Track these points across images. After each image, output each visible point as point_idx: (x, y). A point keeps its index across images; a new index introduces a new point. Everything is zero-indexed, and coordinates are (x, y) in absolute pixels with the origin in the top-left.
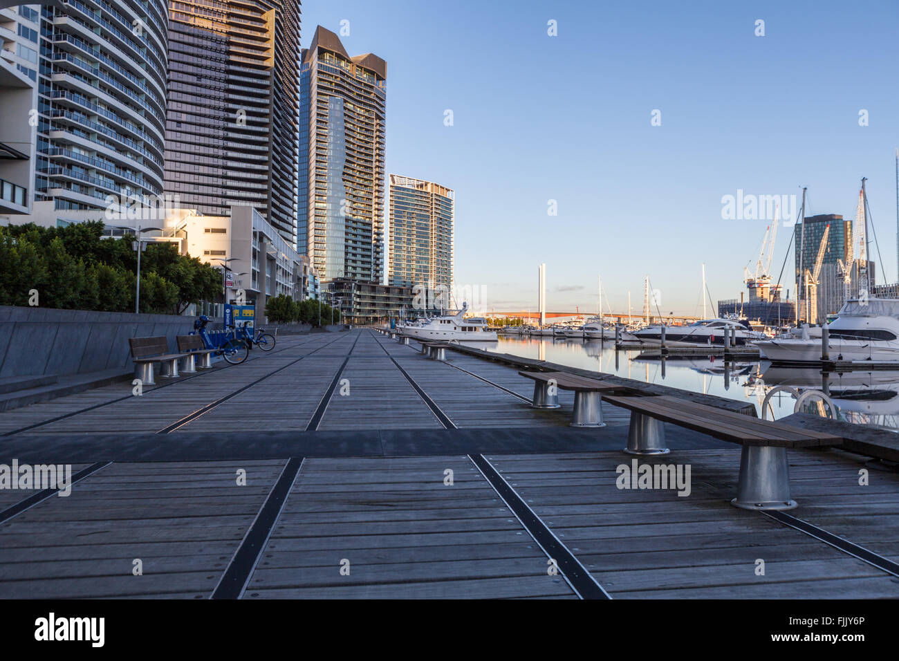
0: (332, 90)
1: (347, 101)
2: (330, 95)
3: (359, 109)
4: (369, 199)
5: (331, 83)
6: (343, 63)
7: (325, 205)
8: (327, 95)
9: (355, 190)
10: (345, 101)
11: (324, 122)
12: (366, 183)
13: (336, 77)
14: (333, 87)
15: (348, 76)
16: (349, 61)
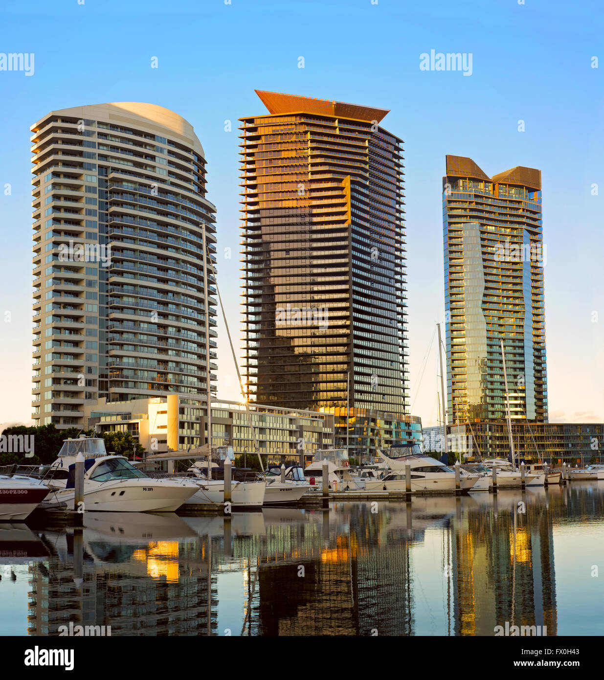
0: (466, 216)
1: (485, 225)
2: (464, 223)
3: (503, 229)
4: (520, 326)
5: (465, 209)
6: (481, 185)
7: (463, 340)
8: (461, 223)
9: (500, 318)
10: (482, 225)
11: (458, 252)
12: (517, 308)
13: (471, 202)
14: (468, 213)
15: (486, 197)
16: (487, 181)
